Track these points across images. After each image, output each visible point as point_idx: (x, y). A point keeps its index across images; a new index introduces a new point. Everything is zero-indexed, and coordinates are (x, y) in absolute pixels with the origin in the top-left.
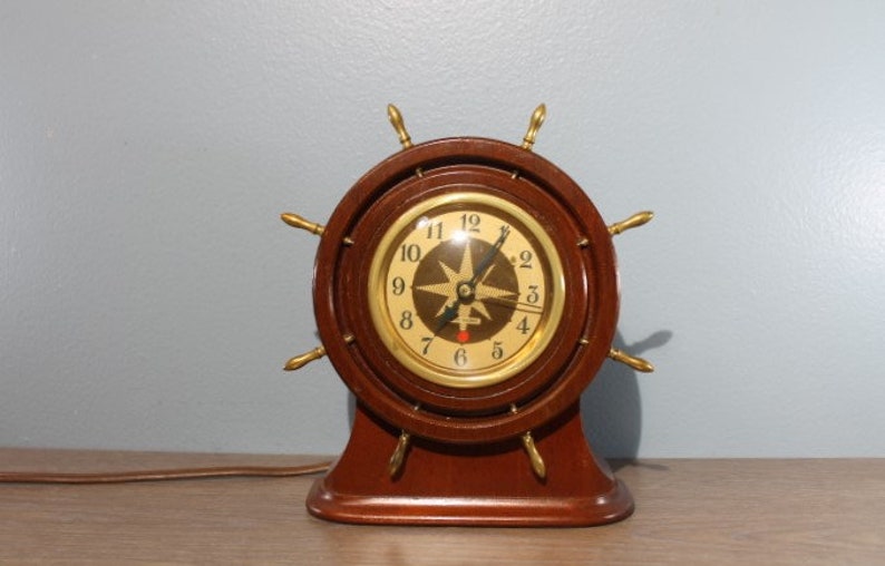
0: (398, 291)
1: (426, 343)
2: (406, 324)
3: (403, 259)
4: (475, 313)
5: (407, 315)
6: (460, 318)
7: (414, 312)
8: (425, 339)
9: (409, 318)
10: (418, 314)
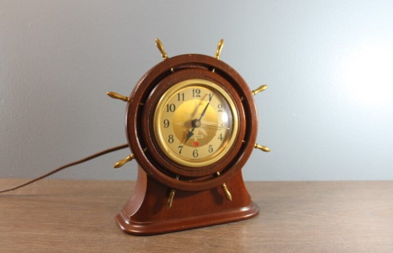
0: (166, 126)
1: (180, 148)
2: (171, 140)
3: (168, 111)
4: (200, 133)
5: (171, 137)
6: (194, 136)
7: (174, 135)
8: (180, 147)
9: (172, 138)
10: (176, 136)
